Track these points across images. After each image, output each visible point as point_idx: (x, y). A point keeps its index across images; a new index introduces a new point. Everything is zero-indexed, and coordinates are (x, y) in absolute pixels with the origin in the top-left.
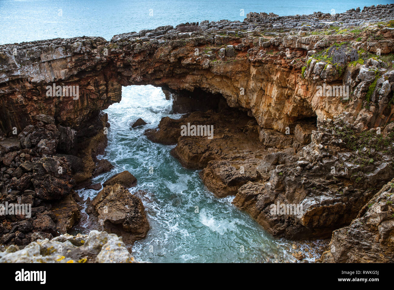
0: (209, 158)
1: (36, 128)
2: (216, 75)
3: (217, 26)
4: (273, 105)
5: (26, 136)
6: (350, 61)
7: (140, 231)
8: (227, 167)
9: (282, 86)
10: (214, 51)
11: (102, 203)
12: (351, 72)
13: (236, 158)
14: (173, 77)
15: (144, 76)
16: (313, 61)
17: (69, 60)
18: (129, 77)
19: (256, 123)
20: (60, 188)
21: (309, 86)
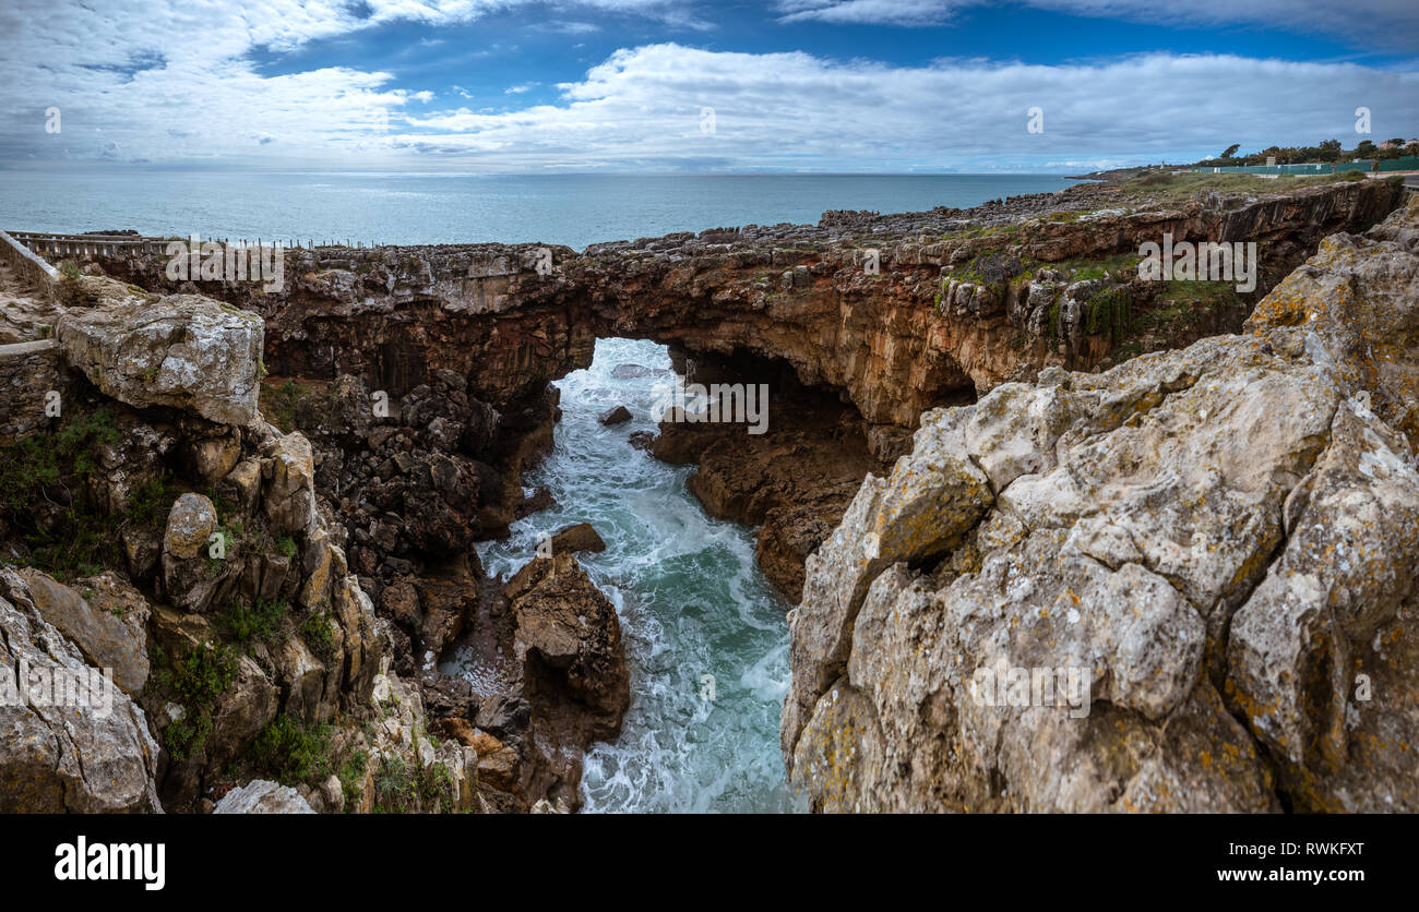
0: (768, 502)
1: (433, 392)
2: (777, 323)
3: (773, 234)
4: (889, 373)
5: (413, 403)
6: (1011, 276)
7: (605, 702)
8: (809, 523)
9: (902, 334)
10: (772, 277)
11: (529, 596)
12: (1016, 293)
13: (826, 498)
14: (694, 325)
15: (640, 321)
16: (953, 283)
17: (512, 280)
18: (611, 322)
19: (859, 416)
20: (450, 530)
21: (951, 329)
